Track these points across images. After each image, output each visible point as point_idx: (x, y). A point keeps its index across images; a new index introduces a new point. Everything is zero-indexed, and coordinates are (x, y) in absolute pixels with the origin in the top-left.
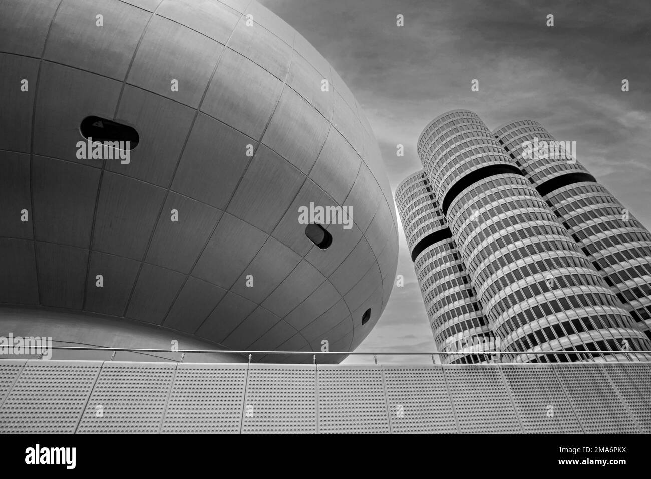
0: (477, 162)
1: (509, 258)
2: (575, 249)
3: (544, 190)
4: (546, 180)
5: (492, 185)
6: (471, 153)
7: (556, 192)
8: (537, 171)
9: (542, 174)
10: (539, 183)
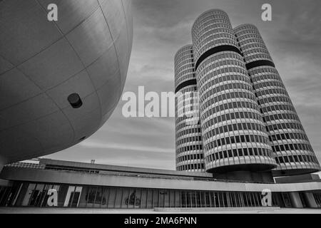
0: (219, 41)
1: (220, 98)
2: (254, 100)
3: (249, 66)
4: (251, 61)
5: (224, 56)
6: (218, 36)
7: (254, 69)
8: (249, 55)
9: (251, 58)
10: (248, 62)
